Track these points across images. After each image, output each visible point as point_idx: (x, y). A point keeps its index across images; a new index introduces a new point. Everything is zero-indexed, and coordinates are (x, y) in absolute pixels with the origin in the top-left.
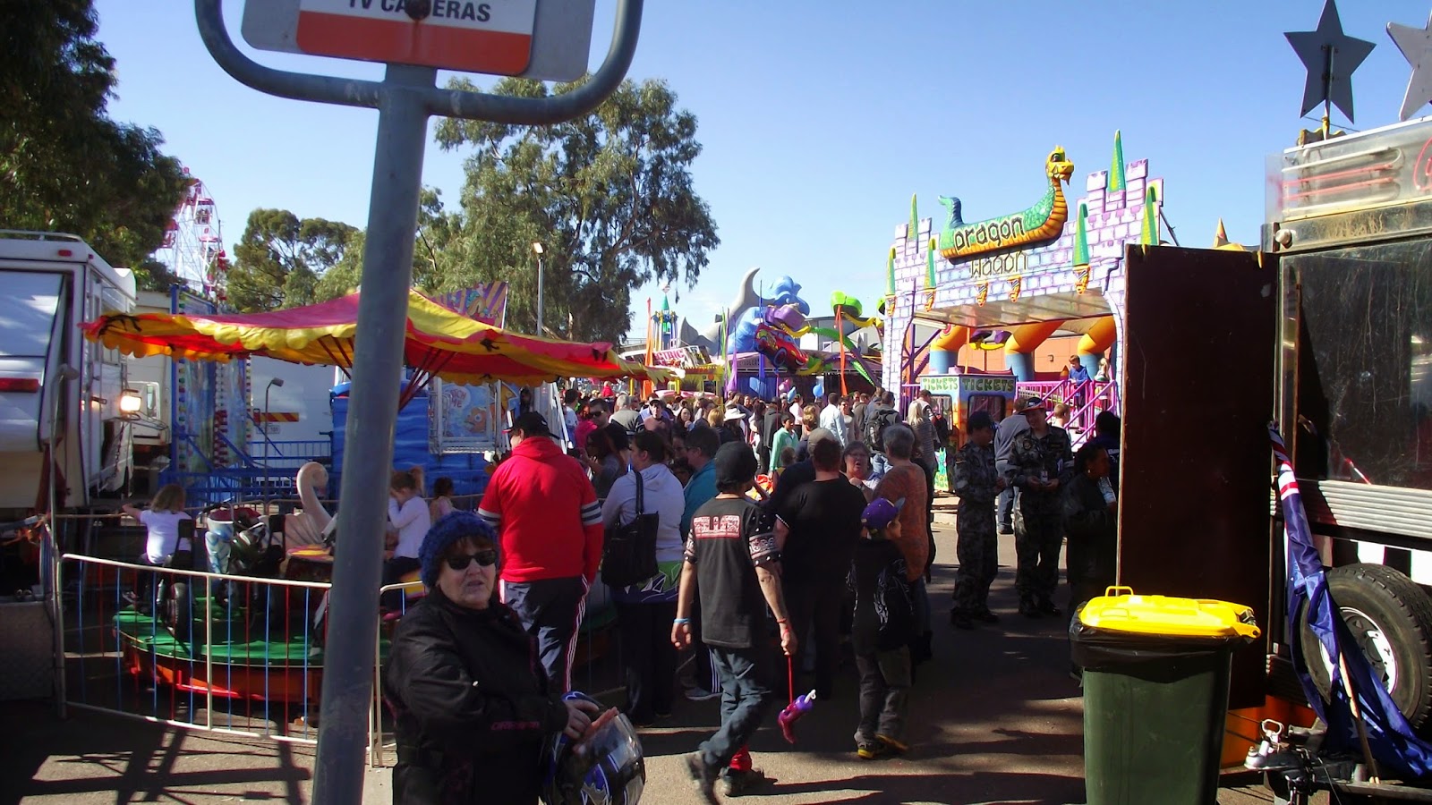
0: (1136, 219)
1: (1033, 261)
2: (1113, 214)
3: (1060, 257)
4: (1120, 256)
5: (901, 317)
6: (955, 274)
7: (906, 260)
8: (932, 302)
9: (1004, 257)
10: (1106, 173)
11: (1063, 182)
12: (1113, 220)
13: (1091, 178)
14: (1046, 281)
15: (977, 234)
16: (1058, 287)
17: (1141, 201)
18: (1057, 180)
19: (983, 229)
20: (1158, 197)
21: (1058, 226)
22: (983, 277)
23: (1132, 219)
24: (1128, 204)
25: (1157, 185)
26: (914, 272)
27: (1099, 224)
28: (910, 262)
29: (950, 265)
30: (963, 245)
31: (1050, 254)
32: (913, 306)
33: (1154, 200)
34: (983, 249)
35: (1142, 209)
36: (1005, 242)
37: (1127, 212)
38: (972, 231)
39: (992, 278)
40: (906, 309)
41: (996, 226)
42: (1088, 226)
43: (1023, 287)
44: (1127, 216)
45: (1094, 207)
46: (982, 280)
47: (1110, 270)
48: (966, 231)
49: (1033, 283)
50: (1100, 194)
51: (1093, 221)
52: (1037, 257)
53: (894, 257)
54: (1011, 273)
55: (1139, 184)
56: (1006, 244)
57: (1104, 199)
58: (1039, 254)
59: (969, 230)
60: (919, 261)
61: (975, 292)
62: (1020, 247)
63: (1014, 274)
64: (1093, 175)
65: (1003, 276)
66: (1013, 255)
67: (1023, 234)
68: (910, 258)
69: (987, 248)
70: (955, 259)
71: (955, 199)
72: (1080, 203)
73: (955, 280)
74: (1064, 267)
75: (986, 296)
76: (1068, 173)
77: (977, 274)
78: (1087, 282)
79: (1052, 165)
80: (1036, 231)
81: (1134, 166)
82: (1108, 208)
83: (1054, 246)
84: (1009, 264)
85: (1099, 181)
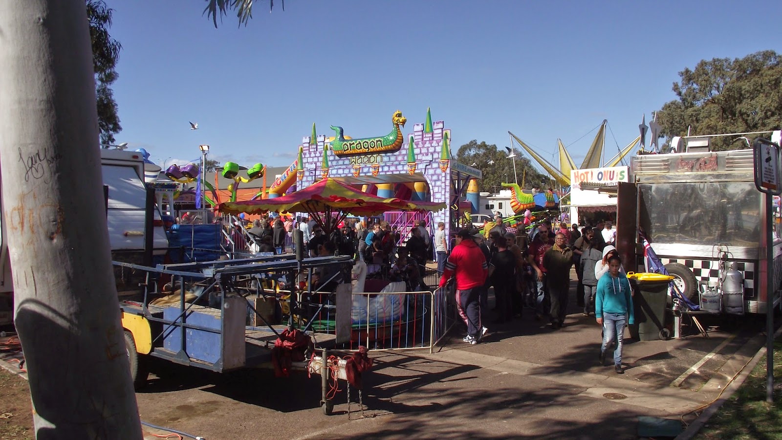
0: (438, 145)
1: (386, 159)
2: (428, 142)
3: (400, 158)
4: (431, 160)
5: (307, 181)
6: (341, 162)
7: (310, 154)
8: (327, 175)
9: (369, 156)
10: (423, 124)
11: (401, 126)
12: (427, 145)
13: (416, 126)
14: (393, 168)
15: (356, 145)
16: (400, 171)
17: (441, 138)
18: (397, 125)
19: (360, 143)
20: (449, 137)
21: (400, 145)
22: (357, 164)
23: (437, 145)
24: (435, 139)
25: (449, 132)
26: (315, 160)
27: (420, 145)
28: (313, 155)
29: (337, 158)
30: (348, 149)
31: (395, 157)
32: (315, 175)
33: (447, 138)
34: (359, 152)
35: (442, 142)
36: (371, 150)
37: (434, 142)
38: (353, 144)
39: (362, 165)
40: (311, 177)
41: (367, 143)
42: (415, 146)
43: (380, 170)
44: (434, 144)
45: (418, 138)
46: (356, 166)
47: (427, 165)
48: (350, 143)
49: (386, 169)
50: (421, 133)
51: (417, 144)
52: (388, 158)
53: (302, 152)
54: (374, 163)
55: (440, 131)
56: (372, 151)
57: (423, 135)
58: (389, 156)
59: (352, 143)
60: (318, 154)
61: (353, 171)
62: (379, 152)
63: (375, 164)
64: (417, 125)
65: (368, 165)
66: (375, 156)
67: (382, 146)
68: (313, 153)
69: (361, 152)
70: (341, 156)
71: (340, 128)
72: (410, 136)
73: (341, 165)
74: (402, 163)
75: (359, 173)
76: (404, 122)
77: (353, 163)
78: (415, 170)
79: (397, 118)
80: (389, 146)
81: (438, 123)
82: (425, 139)
83: (397, 153)
84: (372, 159)
85: (420, 128)
